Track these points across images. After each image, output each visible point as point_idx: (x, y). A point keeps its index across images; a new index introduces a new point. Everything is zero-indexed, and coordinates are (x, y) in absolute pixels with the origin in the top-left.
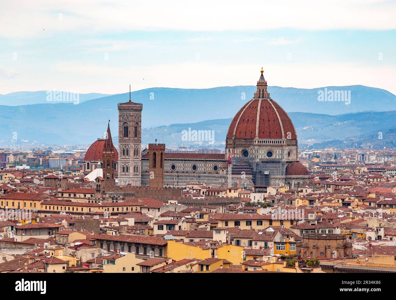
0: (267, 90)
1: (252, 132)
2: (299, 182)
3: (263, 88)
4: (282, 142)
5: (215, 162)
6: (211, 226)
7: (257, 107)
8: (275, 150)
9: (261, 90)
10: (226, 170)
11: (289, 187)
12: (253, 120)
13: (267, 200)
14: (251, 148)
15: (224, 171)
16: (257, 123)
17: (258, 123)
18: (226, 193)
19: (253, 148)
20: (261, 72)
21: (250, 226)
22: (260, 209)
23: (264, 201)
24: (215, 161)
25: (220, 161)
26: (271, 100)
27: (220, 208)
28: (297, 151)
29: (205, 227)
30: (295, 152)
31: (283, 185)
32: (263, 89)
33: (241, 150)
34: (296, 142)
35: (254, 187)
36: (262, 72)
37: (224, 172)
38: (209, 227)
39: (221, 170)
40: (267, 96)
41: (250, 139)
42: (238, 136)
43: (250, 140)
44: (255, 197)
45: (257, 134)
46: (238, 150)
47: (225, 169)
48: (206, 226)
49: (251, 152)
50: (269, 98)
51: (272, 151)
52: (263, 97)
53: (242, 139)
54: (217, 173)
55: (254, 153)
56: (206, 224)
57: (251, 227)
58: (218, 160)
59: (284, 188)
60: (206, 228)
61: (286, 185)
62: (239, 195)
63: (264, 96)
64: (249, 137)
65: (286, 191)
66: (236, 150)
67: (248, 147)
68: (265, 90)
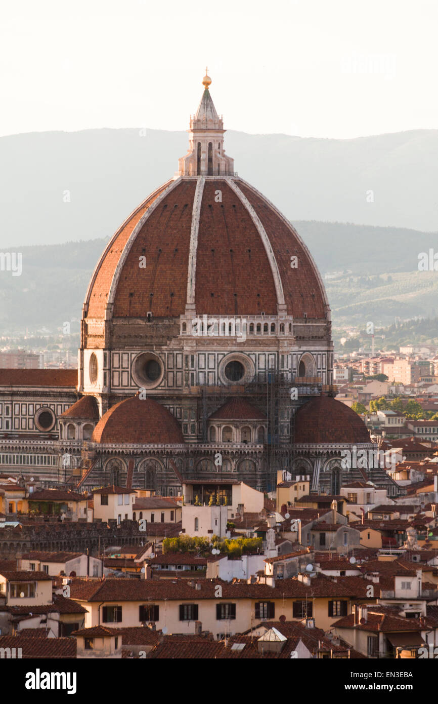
0: (225, 146)
1: (172, 295)
2: (336, 468)
3: (209, 140)
4: (278, 328)
5: (44, 399)
6: (60, 623)
7: (189, 206)
8: (253, 357)
9: (204, 147)
10: (83, 425)
11: (307, 485)
12: (176, 250)
13: (237, 531)
14: (171, 350)
15: (74, 428)
16: (190, 260)
17: (195, 260)
18: (91, 506)
19: (176, 350)
20: (204, 83)
21: (193, 624)
22: (218, 562)
23: (229, 533)
24: (44, 394)
25: (60, 395)
26: (239, 183)
27: (79, 561)
28: (328, 360)
29: (42, 626)
30: (322, 360)
31: (289, 477)
32: (210, 144)
33: (133, 356)
34: (328, 329)
35: (187, 485)
36: (207, 83)
37: (77, 434)
38: (54, 626)
39: (65, 428)
40: (223, 168)
41: (166, 317)
42: (125, 306)
43: (166, 322)
44: (196, 519)
45: (190, 300)
46: (125, 357)
47: (79, 424)
48: (44, 622)
49: (171, 362)
50: (229, 172)
51: (244, 359)
52: (210, 172)
53: (140, 317)
54: (52, 438)
55: (179, 366)
56: (44, 617)
57: (199, 626)
58: (55, 390)
59: (292, 488)
60: (46, 631)
61: (298, 478)
62: (134, 514)
63: (215, 168)
64: (161, 311)
65: (299, 498)
66: (116, 358)
67: (160, 345)
68: (215, 146)
